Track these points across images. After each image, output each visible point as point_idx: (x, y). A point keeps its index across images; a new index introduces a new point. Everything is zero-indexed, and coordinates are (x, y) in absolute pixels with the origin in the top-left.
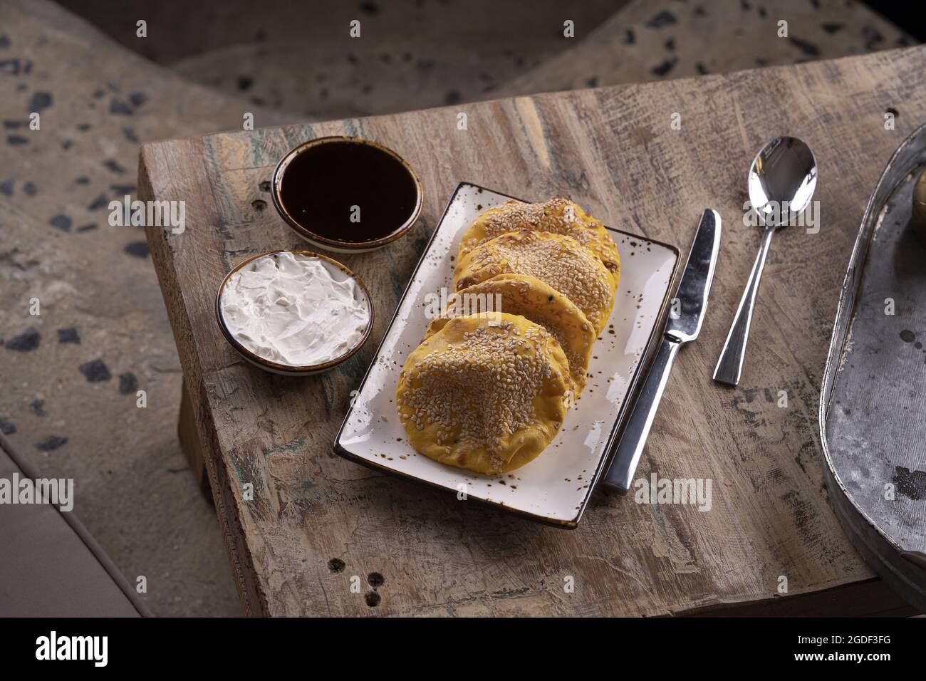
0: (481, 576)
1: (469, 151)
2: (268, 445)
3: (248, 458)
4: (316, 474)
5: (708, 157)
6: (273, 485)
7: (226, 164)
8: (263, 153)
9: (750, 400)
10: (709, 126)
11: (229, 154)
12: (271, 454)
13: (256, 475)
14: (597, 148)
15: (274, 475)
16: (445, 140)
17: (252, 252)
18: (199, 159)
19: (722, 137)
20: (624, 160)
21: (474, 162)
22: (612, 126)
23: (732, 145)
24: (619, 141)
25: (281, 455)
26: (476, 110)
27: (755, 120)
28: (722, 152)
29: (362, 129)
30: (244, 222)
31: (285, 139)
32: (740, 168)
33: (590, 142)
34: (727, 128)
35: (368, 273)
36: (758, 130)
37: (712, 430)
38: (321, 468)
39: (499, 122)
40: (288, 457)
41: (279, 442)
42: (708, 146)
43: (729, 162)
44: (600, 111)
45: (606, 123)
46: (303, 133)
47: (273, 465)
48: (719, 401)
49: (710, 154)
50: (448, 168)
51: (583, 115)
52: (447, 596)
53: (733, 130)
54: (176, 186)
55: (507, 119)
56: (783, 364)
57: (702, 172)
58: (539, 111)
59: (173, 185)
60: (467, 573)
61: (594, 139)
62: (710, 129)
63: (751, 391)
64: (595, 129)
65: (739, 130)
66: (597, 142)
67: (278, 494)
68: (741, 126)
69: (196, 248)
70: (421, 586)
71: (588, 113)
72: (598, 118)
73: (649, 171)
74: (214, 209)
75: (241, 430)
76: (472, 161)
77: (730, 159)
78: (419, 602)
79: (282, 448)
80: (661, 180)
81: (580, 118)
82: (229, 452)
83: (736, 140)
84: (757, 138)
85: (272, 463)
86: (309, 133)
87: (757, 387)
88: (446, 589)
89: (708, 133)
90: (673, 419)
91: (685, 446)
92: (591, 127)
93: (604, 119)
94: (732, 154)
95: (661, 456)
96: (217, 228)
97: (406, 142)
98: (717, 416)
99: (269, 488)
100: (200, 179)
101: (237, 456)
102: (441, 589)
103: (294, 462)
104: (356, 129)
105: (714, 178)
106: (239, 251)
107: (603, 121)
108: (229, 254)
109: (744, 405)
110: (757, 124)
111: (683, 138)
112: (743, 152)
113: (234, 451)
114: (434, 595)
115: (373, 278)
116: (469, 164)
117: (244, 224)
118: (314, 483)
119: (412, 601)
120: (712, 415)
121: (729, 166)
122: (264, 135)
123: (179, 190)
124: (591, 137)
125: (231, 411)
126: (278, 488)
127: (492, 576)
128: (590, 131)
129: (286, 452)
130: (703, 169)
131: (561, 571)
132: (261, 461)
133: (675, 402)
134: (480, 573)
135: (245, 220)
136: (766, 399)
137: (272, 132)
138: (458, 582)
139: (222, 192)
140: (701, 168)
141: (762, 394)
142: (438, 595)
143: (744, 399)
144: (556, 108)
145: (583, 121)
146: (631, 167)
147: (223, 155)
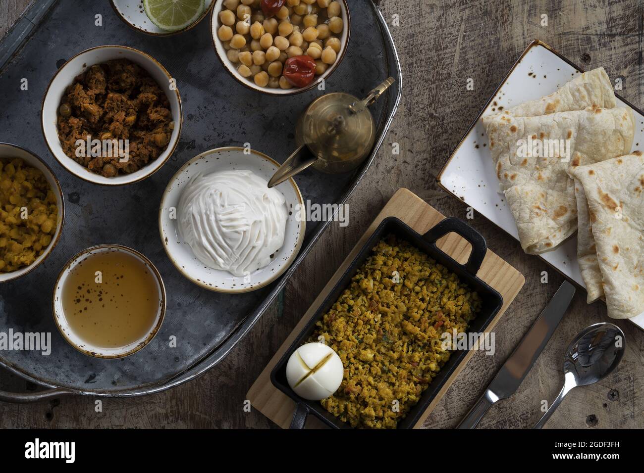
0: (124, 414)
5: (419, 74)
10: (433, 43)
19: (438, 55)
23: (443, 65)
27: (472, 44)
28: (433, 71)
32: (441, 90)
34: (447, 47)
36: (470, 54)
42: (423, 63)
43: (434, 83)
49: (422, 71)
52: (97, 424)
53: (450, 50)
57: (409, 89)
60: (116, 410)
62: (432, 46)
65: (455, 51)
68: (458, 48)
77: (436, 80)
78: (77, 424)
83: (448, 61)
84: (466, 61)
88: (99, 418)
89: (429, 49)
94: (440, 75)
102: (94, 418)
105: (417, 96)
110: (472, 48)
111: (407, 51)
112: (449, 74)
114: (88, 421)
119: (73, 423)
121: (433, 86)
127: (132, 415)
131: (179, 421)
134: (124, 411)
138: (108, 414)
140: (409, 84)
142: (91, 422)
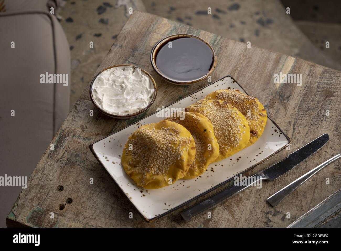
1: (253, 67)
2: (77, 134)
3: (66, 135)
4: (84, 153)
6: (65, 149)
7: (157, 30)
8: (174, 32)
9: (274, 215)
11: (161, 27)
12: (75, 138)
13: (64, 142)
14: (304, 90)
15: (69, 146)
16: (247, 59)
17: (136, 65)
18: (149, 24)
20: (311, 99)
21: (250, 72)
22: (319, 84)
24: (316, 91)
25: (79, 140)
26: (269, 54)
29: (219, 41)
30: (143, 53)
31: (187, 31)
33: (304, 86)
35: (171, 93)
37: (248, 218)
38: (87, 152)
39: (274, 62)
40: (80, 142)
41: (82, 135)
44: (319, 76)
45: (317, 82)
46: (196, 32)
47: (72, 142)
48: (262, 209)
50: (238, 70)
51: (311, 75)
54: (132, 30)
55: (279, 62)
56: (301, 209)
58: (294, 65)
59: (131, 29)
61: (306, 86)
63: (278, 212)
64: (311, 82)
66: (307, 88)
67: (65, 153)
69: (119, 54)
70: (82, 212)
71: (314, 75)
72: (316, 79)
73: (317, 108)
74: (137, 44)
75: (74, 124)
76: (250, 71)
79: (81, 138)
80: (320, 114)
81: (309, 75)
82: (62, 130)
85: (72, 141)
86: (198, 33)
87: (282, 212)
90: (235, 206)
91: (230, 218)
92: (310, 81)
93: (318, 80)
95: (217, 216)
96: (132, 51)
97: (232, 53)
98: (255, 214)
99: (63, 149)
100: (143, 31)
101: (63, 132)
103: (80, 145)
104: (217, 39)
106: (132, 63)
107: (317, 81)
108: (128, 61)
109: (270, 216)
113: (64, 130)
115: (171, 95)
116: (248, 72)
117: (143, 54)
118: (80, 156)
120: (254, 213)
122: (180, 27)
123: (132, 32)
124: (306, 84)
125: (77, 116)
126: (66, 151)
128: (308, 82)
129: (81, 140)
132: (70, 138)
133: (243, 200)
135: (145, 53)
136: (282, 218)
137: (184, 27)
139: (146, 39)
141: (282, 216)
143: (272, 214)
144: (302, 67)
145: (308, 77)
146: (312, 103)
147: (159, 27)
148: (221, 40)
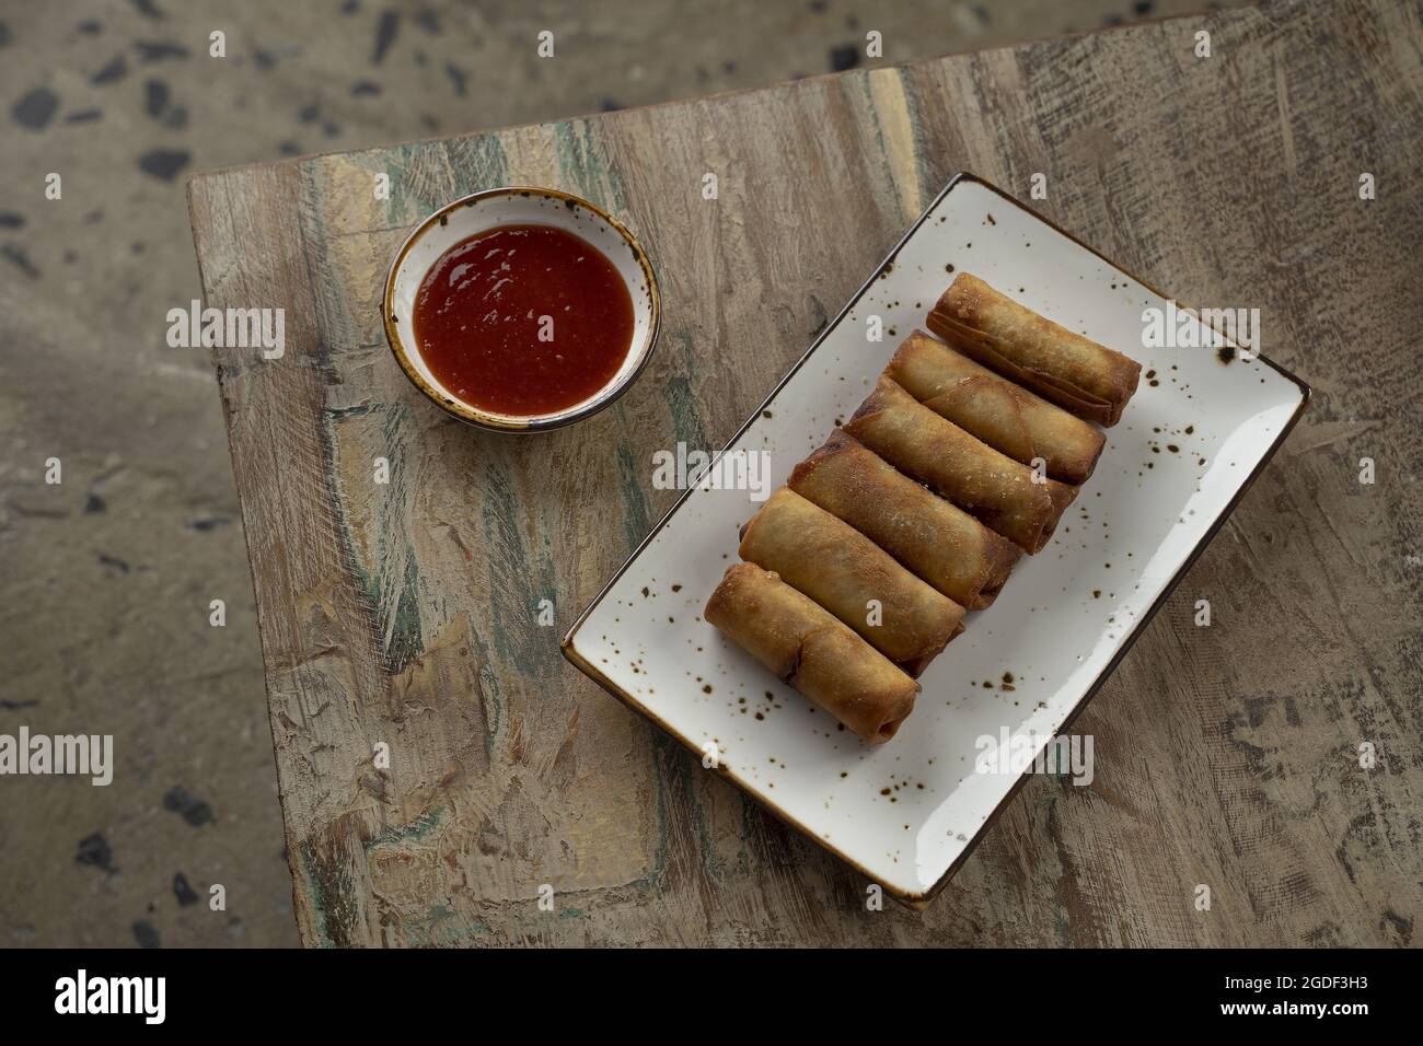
1: (779, 186)
2: (373, 827)
3: (335, 856)
4: (455, 889)
6: (375, 916)
7: (338, 222)
8: (407, 196)
9: (1256, 722)
11: (345, 200)
12: (377, 847)
13: (347, 893)
14: (1010, 176)
15: (378, 893)
16: (737, 162)
17: (374, 411)
18: (290, 210)
20: (1059, 201)
21: (785, 210)
22: (1043, 128)
24: (1053, 160)
25: (396, 849)
26: (797, 98)
29: (590, 142)
30: (363, 347)
31: (449, 167)
33: (998, 163)
35: (579, 453)
37: (1182, 786)
38: (464, 875)
39: (834, 124)
40: (407, 852)
41: (393, 820)
44: (1021, 94)
45: (1032, 121)
46: (482, 151)
47: (379, 872)
48: (1199, 722)
50: (738, 224)
51: (990, 105)
54: (246, 271)
55: (851, 116)
56: (1324, 643)
58: (911, 99)
59: (239, 267)
61: (1006, 156)
63: (1260, 702)
64: (1010, 135)
66: (1012, 164)
67: (384, 933)
69: (273, 402)
71: (1001, 100)
72: (1019, 110)
73: (1102, 225)
74: (311, 321)
75: (328, 795)
76: (782, 208)
79: (399, 834)
80: (1124, 242)
81: (985, 110)
82: (302, 844)
85: (377, 868)
86: (492, 152)
87: (1271, 692)
90: (1111, 765)
91: (1128, 822)
92: (1003, 131)
93: (1029, 112)
95: (1083, 844)
96: (315, 362)
97: (666, 168)
98: (1193, 754)
99: (367, 920)
100: (289, 255)
101: (314, 853)
103: (417, 864)
104: (578, 140)
106: (351, 410)
107: (1027, 116)
108: (332, 415)
109: (1244, 733)
113: (311, 841)
115: (588, 462)
116: (777, 215)
117: (364, 351)
118: (450, 909)
120: (1183, 752)
122: (412, 158)
123: (252, 280)
124: (1002, 152)
125: (312, 753)
126: (384, 921)
128: (1001, 138)
129: (404, 842)
130: (1204, 218)
132: (358, 861)
133: (1116, 726)
135: (366, 343)
136: (1288, 719)
137: (427, 152)
139: (328, 283)
141: (1281, 708)
143: (1246, 719)
144: (942, 90)
145: (990, 118)
146: (1070, 214)
147: (335, 203)
148: (592, 134)
